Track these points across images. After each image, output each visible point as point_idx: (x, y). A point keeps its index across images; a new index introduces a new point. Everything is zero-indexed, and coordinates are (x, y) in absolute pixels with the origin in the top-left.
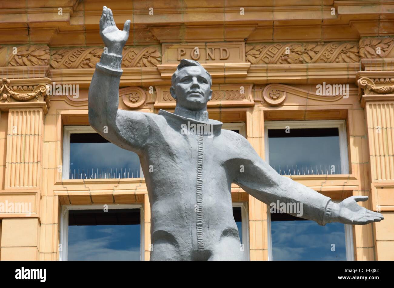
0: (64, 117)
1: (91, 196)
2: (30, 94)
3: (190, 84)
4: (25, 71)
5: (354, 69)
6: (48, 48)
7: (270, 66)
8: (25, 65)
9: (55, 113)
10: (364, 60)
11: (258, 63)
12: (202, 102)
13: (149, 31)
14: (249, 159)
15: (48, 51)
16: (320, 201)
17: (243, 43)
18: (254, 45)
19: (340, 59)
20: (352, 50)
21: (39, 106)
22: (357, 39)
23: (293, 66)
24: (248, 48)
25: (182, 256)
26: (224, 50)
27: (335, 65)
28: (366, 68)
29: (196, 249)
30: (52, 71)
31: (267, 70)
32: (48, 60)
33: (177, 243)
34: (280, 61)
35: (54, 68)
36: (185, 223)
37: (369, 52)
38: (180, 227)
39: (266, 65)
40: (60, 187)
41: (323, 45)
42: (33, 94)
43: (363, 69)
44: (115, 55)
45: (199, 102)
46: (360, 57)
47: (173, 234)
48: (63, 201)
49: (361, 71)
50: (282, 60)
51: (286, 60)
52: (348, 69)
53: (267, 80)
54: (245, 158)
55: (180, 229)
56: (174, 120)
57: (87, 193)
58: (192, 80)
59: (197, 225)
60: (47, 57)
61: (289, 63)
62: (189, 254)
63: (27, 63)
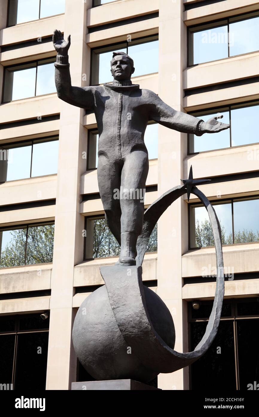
14: (154, 103)
25: (111, 163)
29: (118, 158)
33: (108, 156)
36: (111, 145)
54: (151, 103)
59: (118, 145)
62: (114, 162)
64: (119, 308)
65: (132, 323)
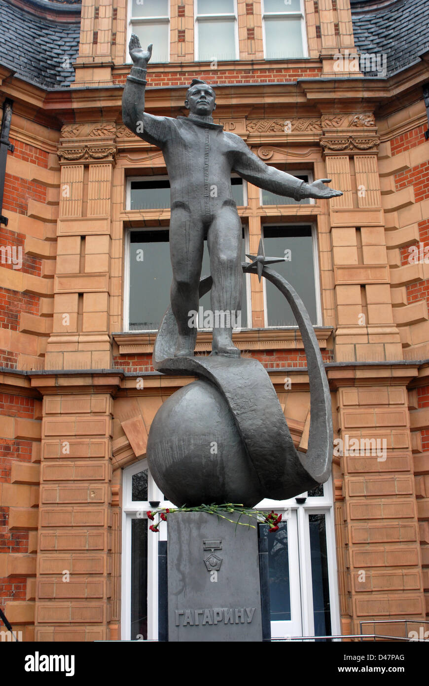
0: (126, 170)
1: (144, 221)
2: (103, 154)
3: (199, 96)
4: (100, 140)
5: (317, 135)
6: (115, 124)
7: (263, 134)
8: (100, 136)
9: (120, 167)
10: (324, 129)
11: (254, 132)
12: (208, 109)
13: (182, 112)
14: (244, 152)
15: (114, 126)
16: (296, 182)
17: (245, 119)
18: (251, 121)
19: (309, 129)
20: (316, 123)
21: (109, 162)
22: (320, 116)
23: (277, 133)
24: (248, 122)
25: (194, 219)
26: (232, 124)
27: (306, 133)
28: (326, 135)
29: (204, 214)
30: (118, 139)
31: (260, 136)
32: (115, 132)
33: (190, 210)
34: (269, 130)
35: (119, 138)
36: (195, 195)
37: (327, 124)
38: (193, 198)
39: (259, 133)
40: (124, 215)
41: (298, 120)
42: (105, 154)
43: (324, 135)
44: (141, 68)
45: (206, 109)
46: (322, 127)
47: (187, 203)
48: (127, 225)
49: (322, 136)
50: (271, 130)
51: (273, 130)
52: (314, 135)
53: (261, 143)
54: (241, 151)
55: (192, 200)
56: (187, 122)
57: (141, 219)
58: (201, 94)
59: (205, 197)
60: (114, 130)
61: (275, 132)
62: (199, 218)
63: (101, 134)
64: (245, 415)
65: (266, 435)
